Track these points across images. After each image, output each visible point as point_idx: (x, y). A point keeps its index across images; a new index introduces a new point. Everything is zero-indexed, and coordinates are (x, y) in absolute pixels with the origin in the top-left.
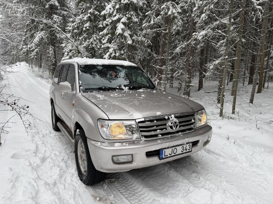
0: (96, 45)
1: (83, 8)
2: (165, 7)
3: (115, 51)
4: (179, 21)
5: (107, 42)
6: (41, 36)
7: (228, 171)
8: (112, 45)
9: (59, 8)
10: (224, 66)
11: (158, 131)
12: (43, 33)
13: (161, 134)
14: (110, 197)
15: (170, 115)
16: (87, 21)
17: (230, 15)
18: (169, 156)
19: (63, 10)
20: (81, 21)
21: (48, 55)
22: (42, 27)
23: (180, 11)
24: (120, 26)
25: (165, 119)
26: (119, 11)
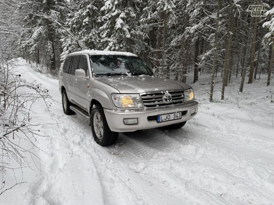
0: (95, 39)
1: (82, 4)
2: (161, 3)
3: (114, 44)
4: (173, 16)
5: (106, 37)
6: (39, 31)
7: (211, 136)
8: (112, 39)
9: (56, 3)
10: (213, 57)
11: (156, 102)
12: (41, 28)
13: (158, 105)
14: (121, 153)
15: (165, 91)
16: (86, 16)
17: (218, 10)
18: (164, 120)
19: (60, 5)
20: (80, 16)
21: (47, 50)
22: (40, 23)
23: (175, 6)
24: (119, 21)
25: (161, 94)
26: (117, 6)
